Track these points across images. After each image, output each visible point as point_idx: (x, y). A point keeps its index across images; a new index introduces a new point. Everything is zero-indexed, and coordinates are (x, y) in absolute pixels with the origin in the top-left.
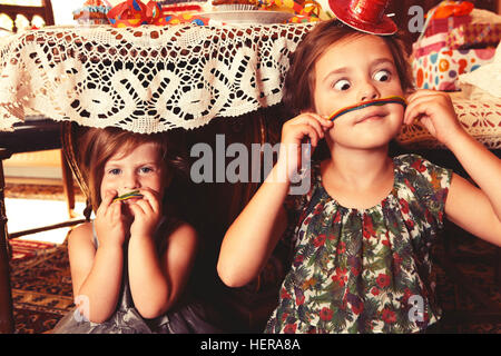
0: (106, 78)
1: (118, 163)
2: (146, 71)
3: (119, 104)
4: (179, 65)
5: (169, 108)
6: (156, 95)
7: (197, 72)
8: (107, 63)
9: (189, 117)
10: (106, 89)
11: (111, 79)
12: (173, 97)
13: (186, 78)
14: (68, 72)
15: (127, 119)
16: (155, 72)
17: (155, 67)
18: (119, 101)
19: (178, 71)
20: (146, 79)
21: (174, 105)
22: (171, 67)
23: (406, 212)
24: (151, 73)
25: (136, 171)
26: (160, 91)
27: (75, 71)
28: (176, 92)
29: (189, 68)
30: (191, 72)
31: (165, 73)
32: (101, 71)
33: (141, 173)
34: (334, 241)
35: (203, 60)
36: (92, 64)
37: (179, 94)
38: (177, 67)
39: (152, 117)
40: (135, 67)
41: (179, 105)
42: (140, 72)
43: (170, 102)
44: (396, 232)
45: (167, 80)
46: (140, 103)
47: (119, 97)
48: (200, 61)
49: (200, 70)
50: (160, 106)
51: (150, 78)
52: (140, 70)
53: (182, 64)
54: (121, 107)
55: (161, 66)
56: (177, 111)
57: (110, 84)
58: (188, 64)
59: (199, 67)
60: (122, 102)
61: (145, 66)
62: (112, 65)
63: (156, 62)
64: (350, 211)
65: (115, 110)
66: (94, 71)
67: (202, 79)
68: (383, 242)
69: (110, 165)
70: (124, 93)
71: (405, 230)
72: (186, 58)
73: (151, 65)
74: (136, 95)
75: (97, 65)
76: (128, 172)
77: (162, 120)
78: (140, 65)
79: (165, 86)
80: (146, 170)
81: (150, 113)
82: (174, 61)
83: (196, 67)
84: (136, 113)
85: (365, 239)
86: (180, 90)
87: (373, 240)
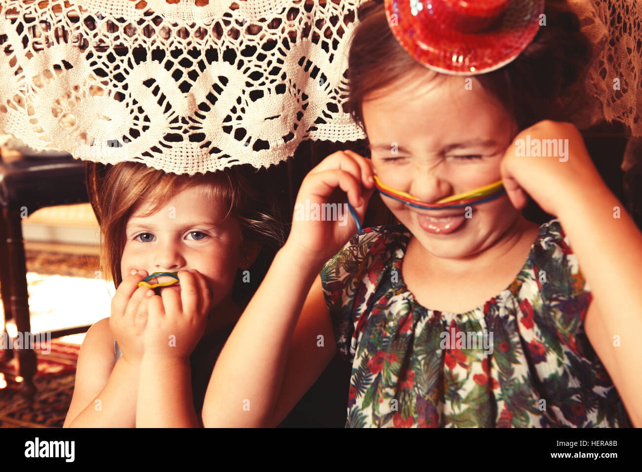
0: (119, 78)
1: (147, 221)
2: (186, 63)
3: (141, 123)
4: (244, 53)
5: (227, 130)
6: (204, 107)
7: (275, 64)
8: (121, 50)
9: (261, 145)
10: (120, 97)
11: (128, 79)
12: (234, 110)
13: (256, 76)
14: (57, 67)
15: (155, 149)
16: (202, 66)
17: (203, 57)
18: (141, 116)
19: (241, 63)
20: (185, 77)
21: (235, 124)
22: (230, 56)
23: (529, 326)
24: (195, 67)
25: (179, 236)
26: (212, 98)
27: (68, 66)
28: (239, 101)
29: (261, 57)
30: (264, 64)
31: (220, 68)
32: (112, 66)
33: (190, 241)
34: (396, 365)
35: (285, 42)
36: (96, 54)
37: (243, 105)
38: (239, 57)
39: (196, 145)
40: (168, 57)
41: (243, 124)
42: (177, 66)
43: (228, 119)
44: (504, 361)
45: (224, 80)
46: (176, 120)
47: (141, 110)
48: (280, 45)
49: (280, 61)
50: (211, 125)
51: (193, 75)
52: (176, 61)
53: (249, 51)
54: (145, 128)
55: (212, 55)
56: (240, 134)
57: (125, 87)
58: (260, 50)
59: (278, 55)
60: (147, 119)
61: (185, 55)
62: (130, 55)
63: (203, 48)
64: (430, 314)
65: (135, 133)
66: (100, 65)
67: (284, 77)
68: (477, 378)
69: (135, 225)
70: (149, 102)
71: (521, 358)
72: (257, 41)
73: (195, 53)
74: (169, 107)
75: (104, 55)
76: (164, 238)
77: (216, 150)
78: (176, 53)
79: (219, 90)
80: (199, 235)
81: (193, 138)
82: (235, 45)
83: (273, 56)
84: (170, 138)
85: (446, 368)
86: (246, 97)
87: (459, 371)
